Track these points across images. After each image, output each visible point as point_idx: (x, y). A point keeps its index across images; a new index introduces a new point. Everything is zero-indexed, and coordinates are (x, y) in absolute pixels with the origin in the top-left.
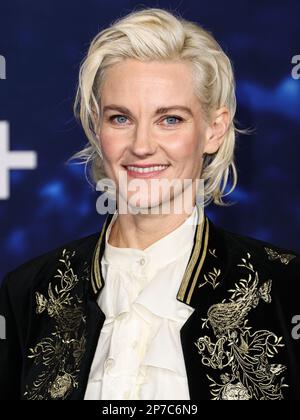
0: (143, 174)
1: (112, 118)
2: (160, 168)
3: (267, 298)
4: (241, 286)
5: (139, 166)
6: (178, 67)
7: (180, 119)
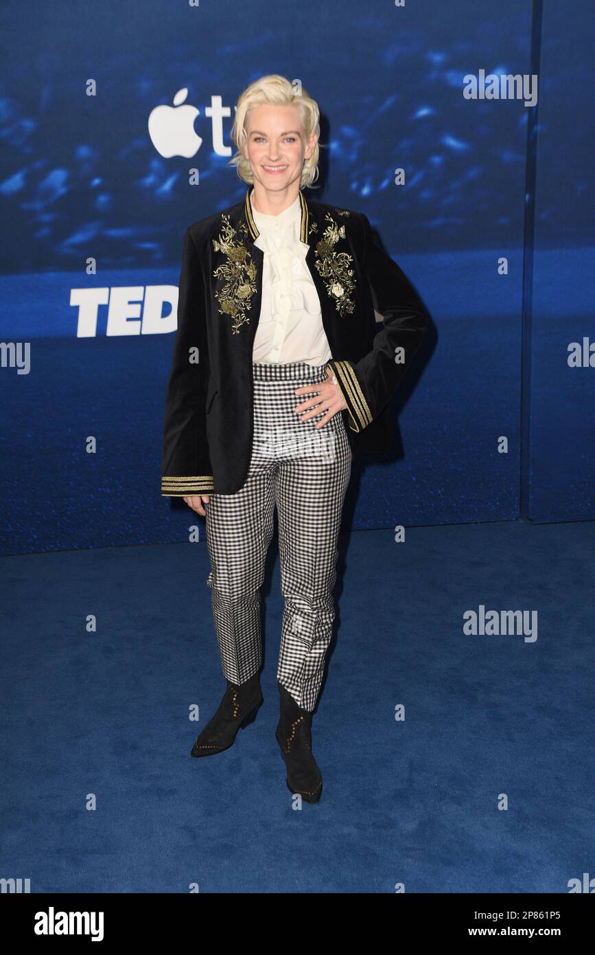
0: (274, 171)
1: (256, 140)
2: (284, 167)
3: (343, 236)
4: (329, 231)
5: (272, 166)
6: (289, 108)
7: (294, 140)
